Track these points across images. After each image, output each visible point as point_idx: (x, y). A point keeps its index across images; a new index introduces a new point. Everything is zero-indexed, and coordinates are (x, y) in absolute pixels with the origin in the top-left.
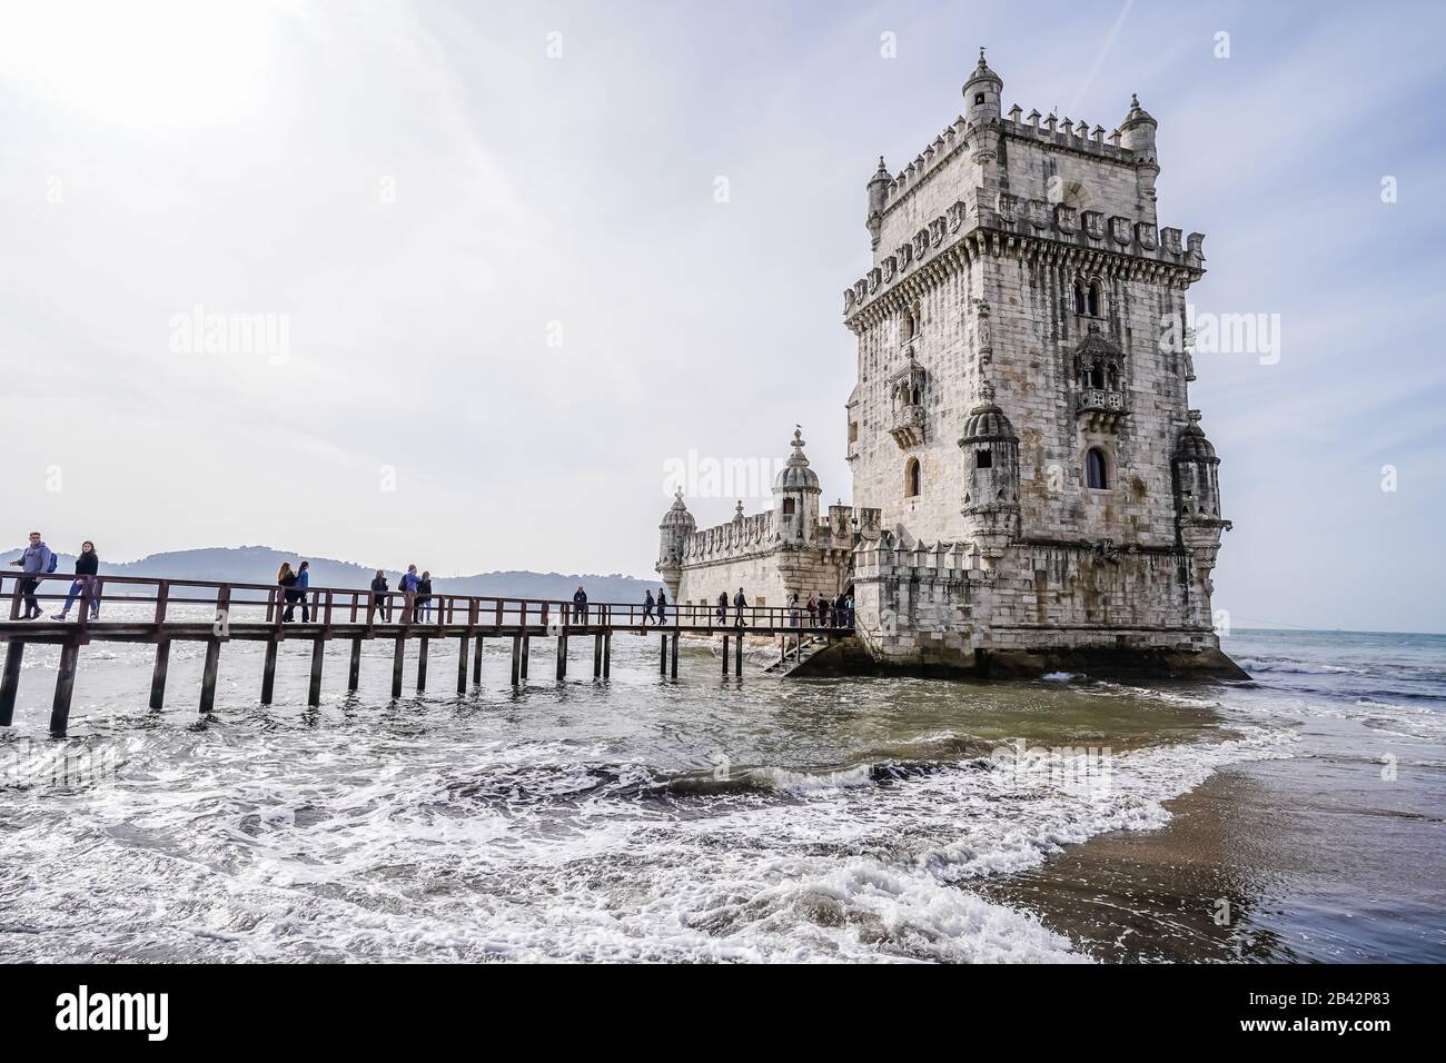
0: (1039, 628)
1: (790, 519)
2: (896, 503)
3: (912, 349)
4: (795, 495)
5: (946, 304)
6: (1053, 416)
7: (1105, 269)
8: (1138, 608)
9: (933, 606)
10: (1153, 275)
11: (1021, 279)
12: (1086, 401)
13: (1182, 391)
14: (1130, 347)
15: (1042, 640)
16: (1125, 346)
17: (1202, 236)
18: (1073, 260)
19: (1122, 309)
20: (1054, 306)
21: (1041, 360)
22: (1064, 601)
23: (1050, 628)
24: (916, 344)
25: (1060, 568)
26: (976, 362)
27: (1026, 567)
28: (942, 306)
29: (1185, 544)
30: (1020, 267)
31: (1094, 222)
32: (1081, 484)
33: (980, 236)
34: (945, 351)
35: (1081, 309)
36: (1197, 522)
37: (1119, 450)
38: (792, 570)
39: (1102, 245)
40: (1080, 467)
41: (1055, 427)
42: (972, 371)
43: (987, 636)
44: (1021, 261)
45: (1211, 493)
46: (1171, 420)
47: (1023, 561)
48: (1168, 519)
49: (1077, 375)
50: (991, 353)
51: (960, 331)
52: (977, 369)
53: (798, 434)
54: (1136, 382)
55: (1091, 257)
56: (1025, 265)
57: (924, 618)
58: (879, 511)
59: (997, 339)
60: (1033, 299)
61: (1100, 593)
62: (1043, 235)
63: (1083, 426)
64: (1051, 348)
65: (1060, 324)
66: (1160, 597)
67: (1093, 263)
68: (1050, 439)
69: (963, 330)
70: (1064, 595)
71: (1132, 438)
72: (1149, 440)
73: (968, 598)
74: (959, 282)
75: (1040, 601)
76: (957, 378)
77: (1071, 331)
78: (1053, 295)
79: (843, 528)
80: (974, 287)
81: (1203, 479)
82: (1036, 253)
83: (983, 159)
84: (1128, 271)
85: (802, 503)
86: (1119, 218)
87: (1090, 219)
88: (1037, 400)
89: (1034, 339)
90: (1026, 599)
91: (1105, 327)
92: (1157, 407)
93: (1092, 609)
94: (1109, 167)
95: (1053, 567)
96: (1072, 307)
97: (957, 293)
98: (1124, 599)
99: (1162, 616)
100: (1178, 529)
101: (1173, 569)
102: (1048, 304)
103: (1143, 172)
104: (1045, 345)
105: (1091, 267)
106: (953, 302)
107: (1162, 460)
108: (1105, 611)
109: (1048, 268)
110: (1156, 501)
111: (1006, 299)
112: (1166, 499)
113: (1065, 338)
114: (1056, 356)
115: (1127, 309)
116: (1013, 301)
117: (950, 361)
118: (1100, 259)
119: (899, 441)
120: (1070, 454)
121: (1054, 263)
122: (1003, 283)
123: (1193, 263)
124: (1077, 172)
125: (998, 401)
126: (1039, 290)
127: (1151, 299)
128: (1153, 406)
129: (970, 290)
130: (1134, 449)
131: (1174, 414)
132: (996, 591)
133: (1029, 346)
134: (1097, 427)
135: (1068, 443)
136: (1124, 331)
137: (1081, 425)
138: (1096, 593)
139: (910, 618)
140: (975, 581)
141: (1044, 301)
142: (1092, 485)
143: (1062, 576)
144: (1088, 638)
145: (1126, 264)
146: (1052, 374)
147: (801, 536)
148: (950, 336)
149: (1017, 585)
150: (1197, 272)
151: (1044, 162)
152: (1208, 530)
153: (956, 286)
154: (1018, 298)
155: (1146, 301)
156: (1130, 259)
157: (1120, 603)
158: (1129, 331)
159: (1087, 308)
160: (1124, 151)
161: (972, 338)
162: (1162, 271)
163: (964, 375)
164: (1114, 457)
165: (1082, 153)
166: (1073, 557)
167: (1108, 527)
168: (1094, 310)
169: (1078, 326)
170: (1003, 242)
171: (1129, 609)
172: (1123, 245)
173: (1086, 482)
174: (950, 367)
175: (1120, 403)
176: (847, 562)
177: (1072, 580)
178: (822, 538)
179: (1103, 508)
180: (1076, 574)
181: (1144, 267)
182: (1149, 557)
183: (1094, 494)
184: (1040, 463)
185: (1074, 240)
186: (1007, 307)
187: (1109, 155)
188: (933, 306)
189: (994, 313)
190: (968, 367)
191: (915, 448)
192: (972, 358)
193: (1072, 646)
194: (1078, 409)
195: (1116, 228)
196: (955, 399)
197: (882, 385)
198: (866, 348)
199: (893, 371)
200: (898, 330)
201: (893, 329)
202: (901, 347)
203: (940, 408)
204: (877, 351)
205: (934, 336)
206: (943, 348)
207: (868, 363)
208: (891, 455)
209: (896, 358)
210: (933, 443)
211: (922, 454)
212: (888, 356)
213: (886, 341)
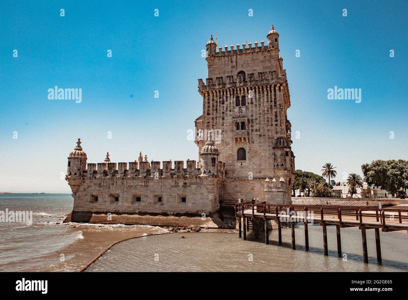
1: (215, 166)
3: (241, 110)
4: (216, 157)
5: (262, 100)
24: (244, 109)
28: (260, 100)
42: (276, 125)
51: (270, 111)
52: (279, 125)
74: (269, 95)
76: (268, 125)
85: (217, 159)
97: (268, 98)
106: (266, 100)
117: (264, 119)
129: (275, 99)
147: (217, 172)
153: (267, 95)
174: (264, 121)
190: (274, 123)
196: (267, 132)
197: (221, 119)
198: (209, 103)
199: (228, 115)
200: (232, 101)
201: (229, 100)
202: (234, 108)
203: (258, 133)
204: (217, 106)
205: (254, 109)
206: (260, 114)
207: (211, 109)
208: (227, 144)
209: (230, 111)
210: (254, 144)
211: (248, 147)
212: (225, 109)
213: (223, 103)
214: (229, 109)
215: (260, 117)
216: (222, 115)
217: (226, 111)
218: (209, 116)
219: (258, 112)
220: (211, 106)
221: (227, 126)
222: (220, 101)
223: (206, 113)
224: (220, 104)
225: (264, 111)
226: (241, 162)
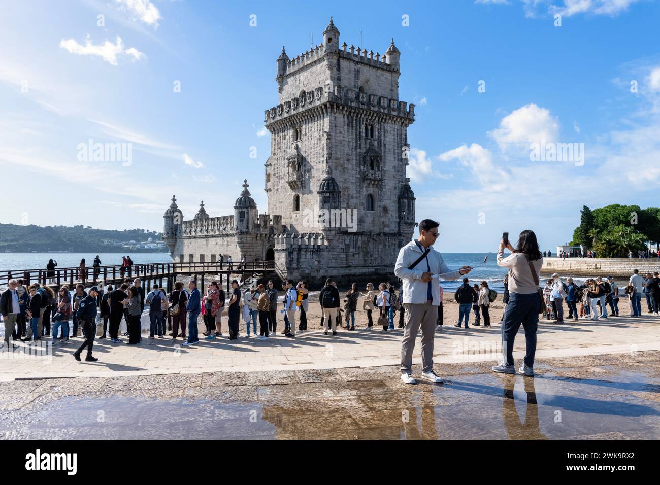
0: (345, 267)
1: (243, 221)
2: (288, 213)
3: (297, 145)
5: (313, 130)
6: (354, 181)
7: (377, 119)
8: (383, 258)
9: (306, 260)
10: (395, 121)
11: (344, 123)
12: (367, 175)
13: (404, 170)
14: (385, 152)
15: (347, 272)
16: (383, 151)
17: (414, 105)
18: (365, 115)
19: (383, 136)
20: (356, 135)
21: (350, 157)
22: (355, 256)
23: (350, 266)
24: (299, 144)
25: (355, 243)
26: (325, 159)
27: (342, 243)
28: (311, 130)
29: (401, 232)
30: (344, 118)
31: (373, 99)
32: (364, 209)
33: (328, 105)
34: (312, 150)
35: (367, 136)
36: (406, 223)
37: (379, 195)
38: (244, 243)
39: (376, 109)
40: (364, 202)
41: (355, 186)
42: (323, 161)
43: (327, 271)
44: (344, 116)
45: (411, 212)
46: (399, 182)
47: (341, 241)
48: (396, 222)
49: (364, 163)
50: (331, 155)
51: (319, 143)
52: (325, 161)
53: (245, 181)
54: (387, 167)
55: (372, 114)
56: (346, 117)
57: (303, 264)
58: (281, 216)
59: (334, 149)
60: (348, 131)
61: (370, 252)
62: (353, 105)
63: (366, 186)
64: (354, 153)
65: (359, 142)
66: (391, 253)
67: (372, 116)
68: (353, 191)
69: (320, 143)
70: (356, 254)
71: (384, 190)
72: (390, 191)
73: (320, 257)
74: (319, 122)
75: (346, 257)
77: (363, 145)
78: (356, 130)
79: (265, 224)
80: (325, 125)
81: (409, 206)
82: (350, 112)
83: (330, 67)
84: (385, 119)
85: (248, 213)
86: (383, 97)
87: (372, 97)
88: (348, 174)
89: (348, 149)
90: (341, 256)
91: (376, 144)
92: (394, 177)
93: (366, 259)
94: (381, 72)
95: (352, 243)
96: (363, 135)
97: (318, 126)
98: (378, 254)
99: (392, 261)
100: (399, 226)
101: (397, 242)
102: (354, 134)
103: (394, 74)
104: (352, 151)
105: (371, 118)
106: (316, 129)
107: (395, 199)
108: (371, 260)
109: (355, 118)
110: (392, 215)
111: (338, 131)
112: (395, 214)
113: (360, 148)
114: (356, 156)
115: (385, 135)
116: (340, 133)
117: (314, 155)
118: (375, 115)
119: (291, 186)
120: (360, 197)
121: (357, 116)
122: (337, 125)
123: (410, 117)
124: (368, 74)
125: (333, 176)
126: (351, 128)
127: (394, 131)
128: (392, 176)
129: (323, 126)
130: (385, 194)
131: (400, 179)
132: (330, 253)
133: (346, 152)
134: (371, 185)
135: (360, 192)
136: (383, 145)
137: (365, 185)
138: (368, 252)
139: (298, 265)
140: (322, 249)
141: (352, 132)
142: (368, 209)
143: (355, 246)
144: (364, 270)
145: (385, 117)
146: (354, 163)
147: (247, 227)
148: (314, 144)
149: (338, 250)
150: (412, 121)
151: (355, 70)
152: (409, 226)
154: (342, 131)
155: (392, 132)
156: (387, 115)
157: (377, 256)
158: (385, 145)
159: (369, 135)
160: (387, 65)
161: (323, 147)
162: (398, 120)
163: (320, 162)
164: (376, 198)
165: (370, 66)
166: (360, 238)
167: (373, 226)
168: (372, 136)
169: (365, 143)
170: (338, 107)
171: (380, 258)
172: (384, 109)
173: (366, 209)
174: (314, 157)
175: (380, 176)
176: (267, 239)
177: (359, 248)
178: (257, 229)
179: (372, 218)
180: (361, 245)
181: (392, 118)
182: (388, 238)
183: (369, 213)
184: (348, 200)
185: (365, 107)
186: (338, 135)
187: (381, 66)
188: (307, 129)
189: (333, 137)
190: (322, 159)
191: (298, 190)
192: (323, 156)
193: (358, 273)
194: (364, 178)
195: (382, 101)
196: (316, 172)
197: (283, 159)
198: (275, 139)
199: (288, 153)
200: (291, 135)
202: (292, 143)
203: (309, 174)
204: (280, 142)
205: (307, 142)
207: (276, 147)
208: (286, 191)
209: (290, 148)
210: (306, 189)
211: (301, 194)
212: (286, 146)
213: (285, 139)
214: (289, 146)
216: (283, 154)
217: (287, 148)
218: (275, 156)
219: (310, 146)
220: (276, 145)
222: (283, 136)
223: (273, 152)
224: (282, 140)
226: (296, 213)
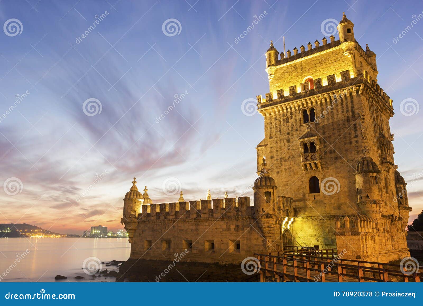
2: (300, 196)
4: (270, 190)
6: (378, 163)
7: (380, 107)
8: (398, 242)
11: (368, 107)
12: (384, 159)
17: (393, 101)
22: (388, 241)
25: (386, 227)
27: (382, 226)
29: (401, 216)
38: (270, 227)
40: (384, 185)
48: (397, 206)
49: (380, 148)
50: (367, 135)
51: (346, 124)
52: (360, 141)
55: (379, 102)
56: (367, 101)
58: (293, 199)
59: (367, 130)
61: (393, 237)
64: (375, 136)
66: (400, 237)
70: (388, 238)
71: (390, 174)
75: (385, 241)
78: (373, 114)
80: (356, 106)
83: (351, 54)
85: (273, 193)
87: (378, 87)
89: (372, 131)
93: (392, 244)
99: (401, 245)
100: (399, 210)
102: (373, 118)
107: (394, 183)
111: (366, 113)
113: (376, 132)
114: (376, 139)
117: (340, 136)
120: (382, 180)
123: (392, 110)
126: (371, 112)
129: (353, 107)
130: (390, 179)
133: (372, 134)
134: (387, 169)
139: (366, 252)
142: (387, 192)
143: (387, 230)
146: (376, 146)
147: (274, 210)
155: (385, 122)
157: (396, 240)
161: (356, 128)
164: (388, 182)
166: (388, 222)
167: (391, 210)
177: (389, 232)
178: (278, 212)
179: (389, 202)
181: (386, 109)
183: (387, 196)
186: (367, 117)
191: (315, 171)
194: (382, 161)
196: (345, 153)
198: (271, 123)
199: (294, 136)
200: (297, 118)
201: (294, 117)
202: (301, 126)
203: (333, 155)
204: (280, 126)
206: (334, 129)
208: (294, 173)
209: (297, 130)
210: (329, 170)
211: (320, 175)
212: (290, 129)
213: (288, 122)
214: (295, 128)
215: (334, 134)
216: (286, 136)
217: (292, 131)
218: (272, 139)
219: (331, 127)
220: (274, 127)
221: (293, 149)
222: (284, 120)
223: (269, 135)
224: (284, 123)
225: (339, 125)
226: (314, 196)
